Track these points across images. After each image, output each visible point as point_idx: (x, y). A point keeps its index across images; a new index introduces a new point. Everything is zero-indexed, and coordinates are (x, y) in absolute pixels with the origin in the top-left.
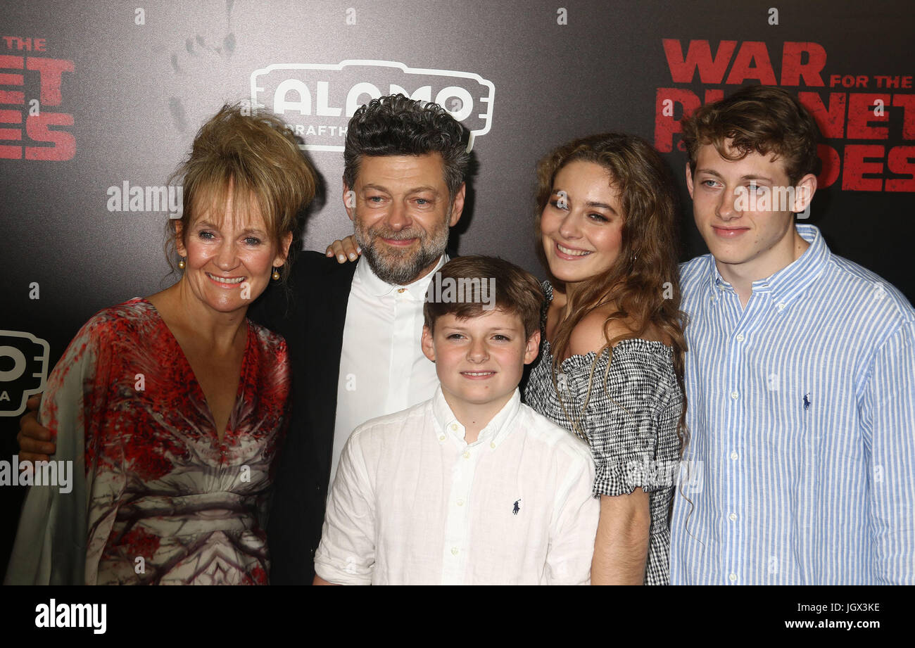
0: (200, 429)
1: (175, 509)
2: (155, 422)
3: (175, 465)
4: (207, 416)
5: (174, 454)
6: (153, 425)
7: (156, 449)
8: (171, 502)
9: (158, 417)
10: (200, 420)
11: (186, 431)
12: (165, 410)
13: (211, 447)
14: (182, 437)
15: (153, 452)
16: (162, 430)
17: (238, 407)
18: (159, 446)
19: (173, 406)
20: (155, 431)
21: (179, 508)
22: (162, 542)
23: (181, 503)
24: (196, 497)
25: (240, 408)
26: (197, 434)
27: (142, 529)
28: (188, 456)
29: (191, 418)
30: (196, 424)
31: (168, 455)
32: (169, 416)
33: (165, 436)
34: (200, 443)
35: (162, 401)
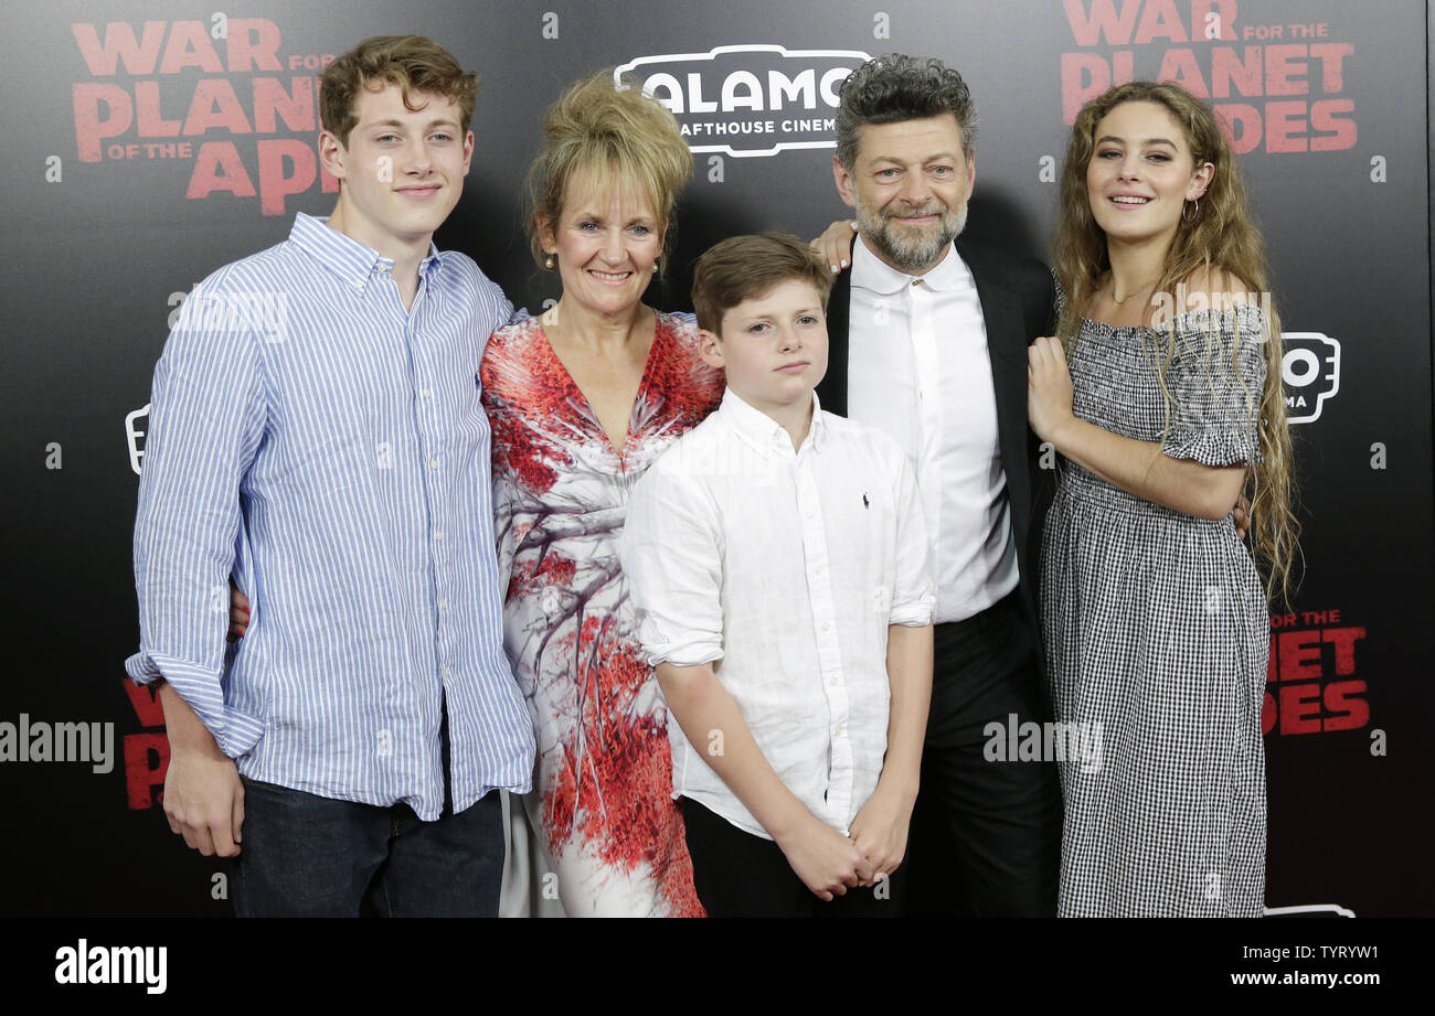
0: (585, 432)
1: (585, 528)
2: (530, 430)
3: (559, 472)
4: (591, 419)
5: (554, 460)
6: (528, 433)
7: (535, 458)
8: (580, 521)
9: (533, 425)
10: (584, 424)
11: (567, 436)
12: (540, 417)
13: (603, 452)
14: (562, 443)
15: (532, 461)
16: (538, 436)
17: (637, 409)
18: (537, 454)
19: (549, 412)
20: (531, 439)
21: (590, 527)
22: (578, 566)
23: (591, 521)
24: (606, 512)
25: (641, 409)
26: (581, 438)
27: (556, 553)
28: (571, 462)
29: (571, 422)
30: (578, 427)
31: (548, 462)
32: (544, 422)
33: (542, 443)
34: (586, 447)
35: (536, 409)
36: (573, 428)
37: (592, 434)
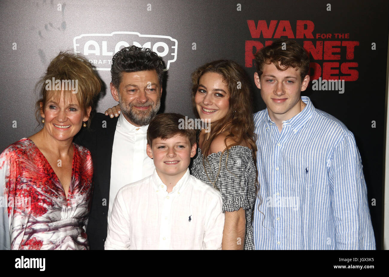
0: (58, 193)
1: (49, 228)
2: (38, 192)
3: (48, 210)
4: (60, 187)
5: (48, 205)
6: (37, 193)
7: (40, 204)
8: (48, 225)
9: (39, 190)
10: (57, 189)
11: (52, 195)
12: (42, 187)
13: (63, 200)
14: (51, 197)
15: (38, 205)
16: (42, 195)
18: (41, 202)
19: (46, 184)
20: (39, 196)
21: (51, 228)
22: (44, 243)
23: (52, 225)
24: (58, 222)
25: (73, 182)
26: (57, 195)
27: (35, 238)
28: (54, 205)
29: (53, 189)
30: (56, 191)
31: (45, 206)
32: (44, 189)
33: (43, 198)
34: (58, 199)
35: (40, 183)
36: (54, 191)
37: (60, 193)
